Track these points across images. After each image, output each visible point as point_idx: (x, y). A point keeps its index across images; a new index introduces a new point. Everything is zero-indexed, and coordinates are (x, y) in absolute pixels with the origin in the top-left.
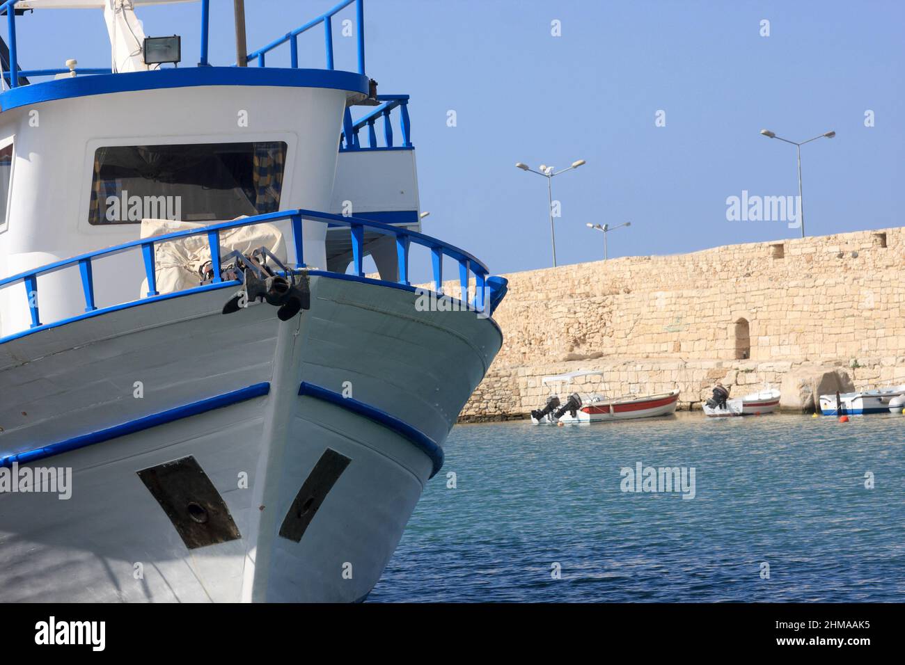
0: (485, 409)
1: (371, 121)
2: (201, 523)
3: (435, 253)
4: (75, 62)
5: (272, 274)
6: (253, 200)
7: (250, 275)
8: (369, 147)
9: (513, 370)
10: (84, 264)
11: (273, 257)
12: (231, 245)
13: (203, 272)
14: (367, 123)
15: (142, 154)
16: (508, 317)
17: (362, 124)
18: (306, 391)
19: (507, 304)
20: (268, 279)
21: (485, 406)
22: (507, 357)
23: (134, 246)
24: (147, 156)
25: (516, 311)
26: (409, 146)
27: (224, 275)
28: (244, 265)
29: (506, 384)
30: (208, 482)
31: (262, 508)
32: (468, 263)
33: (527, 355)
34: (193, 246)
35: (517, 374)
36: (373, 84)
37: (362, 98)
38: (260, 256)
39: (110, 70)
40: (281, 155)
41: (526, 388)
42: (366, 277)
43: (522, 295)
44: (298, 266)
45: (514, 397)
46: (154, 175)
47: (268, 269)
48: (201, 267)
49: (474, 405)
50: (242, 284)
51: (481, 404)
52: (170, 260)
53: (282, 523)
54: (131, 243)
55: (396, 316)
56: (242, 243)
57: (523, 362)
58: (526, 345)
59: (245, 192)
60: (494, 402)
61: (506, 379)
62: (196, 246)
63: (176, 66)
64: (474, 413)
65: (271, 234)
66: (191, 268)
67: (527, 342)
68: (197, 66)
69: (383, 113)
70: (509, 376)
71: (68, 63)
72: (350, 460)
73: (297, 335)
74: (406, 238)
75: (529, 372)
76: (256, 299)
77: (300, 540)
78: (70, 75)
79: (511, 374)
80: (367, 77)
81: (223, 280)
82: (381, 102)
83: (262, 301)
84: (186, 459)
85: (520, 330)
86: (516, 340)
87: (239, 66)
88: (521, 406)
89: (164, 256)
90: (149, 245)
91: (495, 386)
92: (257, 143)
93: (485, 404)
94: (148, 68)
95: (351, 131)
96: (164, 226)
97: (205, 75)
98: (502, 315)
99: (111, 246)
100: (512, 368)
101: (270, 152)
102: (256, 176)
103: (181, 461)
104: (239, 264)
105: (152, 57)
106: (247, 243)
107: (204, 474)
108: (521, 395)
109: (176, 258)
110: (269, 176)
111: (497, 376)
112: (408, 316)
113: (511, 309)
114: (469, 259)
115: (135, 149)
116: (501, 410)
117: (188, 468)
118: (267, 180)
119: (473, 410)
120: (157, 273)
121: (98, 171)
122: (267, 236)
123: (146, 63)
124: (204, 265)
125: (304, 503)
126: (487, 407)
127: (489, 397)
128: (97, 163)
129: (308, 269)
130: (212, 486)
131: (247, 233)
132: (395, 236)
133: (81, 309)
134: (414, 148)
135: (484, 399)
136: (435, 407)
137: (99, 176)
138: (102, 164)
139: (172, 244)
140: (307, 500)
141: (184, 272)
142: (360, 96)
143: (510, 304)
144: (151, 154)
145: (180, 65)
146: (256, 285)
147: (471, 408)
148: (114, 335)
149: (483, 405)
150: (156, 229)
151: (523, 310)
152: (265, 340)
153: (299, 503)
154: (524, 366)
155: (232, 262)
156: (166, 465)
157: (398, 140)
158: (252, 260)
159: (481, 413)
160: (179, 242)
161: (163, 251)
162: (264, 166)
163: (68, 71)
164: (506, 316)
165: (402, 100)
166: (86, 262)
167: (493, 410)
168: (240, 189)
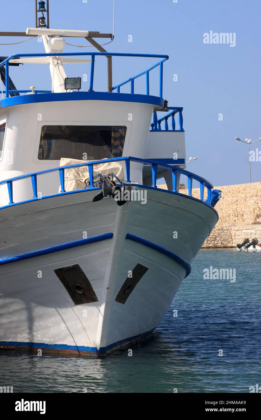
0: (217, 244)
1: (166, 118)
2: (80, 294)
3: (189, 178)
4: (34, 88)
5: (115, 185)
6: (111, 151)
7: (105, 185)
8: (165, 130)
9: (230, 227)
10: (34, 177)
11: (116, 178)
12: (99, 171)
13: (86, 182)
14: (164, 119)
15: (63, 129)
16: (229, 204)
17: (162, 120)
18: (129, 237)
19: (228, 199)
20: (113, 187)
21: (217, 243)
22: (228, 222)
23: (56, 170)
24: (65, 130)
25: (232, 202)
26: (182, 130)
27: (95, 184)
28: (103, 180)
29: (226, 234)
30: (85, 276)
31: (108, 288)
32: (204, 183)
33: (236, 221)
34: (83, 171)
35: (231, 229)
36: (166, 102)
37: (161, 108)
38: (111, 177)
39: (51, 91)
40: (124, 132)
41: (235, 236)
42: (157, 188)
43: (235, 195)
44: (127, 182)
45: (229, 239)
46: (69, 138)
47: (114, 182)
48: (86, 180)
49: (212, 242)
50: (102, 189)
51: (215, 242)
52: (72, 176)
53: (117, 295)
54: (54, 168)
55: (171, 206)
56: (105, 170)
57: (234, 224)
58: (236, 217)
59: (109, 148)
60: (221, 241)
61: (226, 231)
62: (84, 171)
63: (79, 91)
64: (212, 246)
65: (118, 167)
66: (81, 180)
67: (236, 215)
68: (88, 91)
69: (171, 115)
70: (228, 230)
71: (31, 88)
72: (148, 269)
73: (126, 212)
74: (176, 171)
75: (236, 229)
76: (108, 195)
77: (124, 303)
78: (32, 93)
79: (228, 229)
80: (163, 99)
81: (94, 187)
82: (169, 110)
83: (110, 197)
84: (75, 265)
85: (233, 210)
86: (232, 215)
87: (108, 92)
88: (232, 243)
89: (69, 175)
90: (62, 170)
91: (222, 234)
92: (113, 126)
93: (217, 242)
94: (66, 91)
95: (157, 122)
96: (71, 161)
97: (92, 95)
98: (226, 203)
99: (46, 169)
100: (229, 227)
101: (120, 131)
102: (112, 141)
103: (73, 266)
104: (101, 180)
105: (68, 86)
106: (107, 170)
107: (83, 272)
108: (233, 238)
109: (75, 176)
110: (118, 141)
111: (222, 230)
112: (176, 206)
113: (230, 201)
114: (204, 181)
115: (60, 127)
116: (224, 245)
117: (76, 269)
118: (118, 143)
119: (211, 244)
120: (65, 183)
121: (43, 136)
122: (116, 168)
123: (65, 89)
124: (87, 180)
125: (127, 287)
126: (218, 243)
127: (219, 239)
128: (43, 132)
129: (132, 183)
130: (86, 277)
131: (107, 166)
132: (172, 170)
133: (31, 197)
134: (184, 131)
135: (216, 240)
136: (187, 246)
137: (43, 139)
138: (44, 133)
139: (73, 170)
140: (128, 285)
141: (78, 182)
142: (160, 107)
143: (230, 199)
144: (67, 129)
145: (80, 90)
146: (108, 189)
147: (211, 243)
148: (45, 209)
149: (216, 242)
150: (67, 162)
151: (235, 201)
152: (111, 214)
153: (125, 287)
154: (234, 226)
155: (98, 179)
156: (66, 267)
157: (178, 127)
158: (107, 178)
159: (215, 246)
160: (76, 169)
161: (69, 172)
162: (116, 136)
163: (31, 91)
164: (228, 204)
165: (180, 110)
166: (34, 176)
167: (220, 245)
168: (106, 146)
